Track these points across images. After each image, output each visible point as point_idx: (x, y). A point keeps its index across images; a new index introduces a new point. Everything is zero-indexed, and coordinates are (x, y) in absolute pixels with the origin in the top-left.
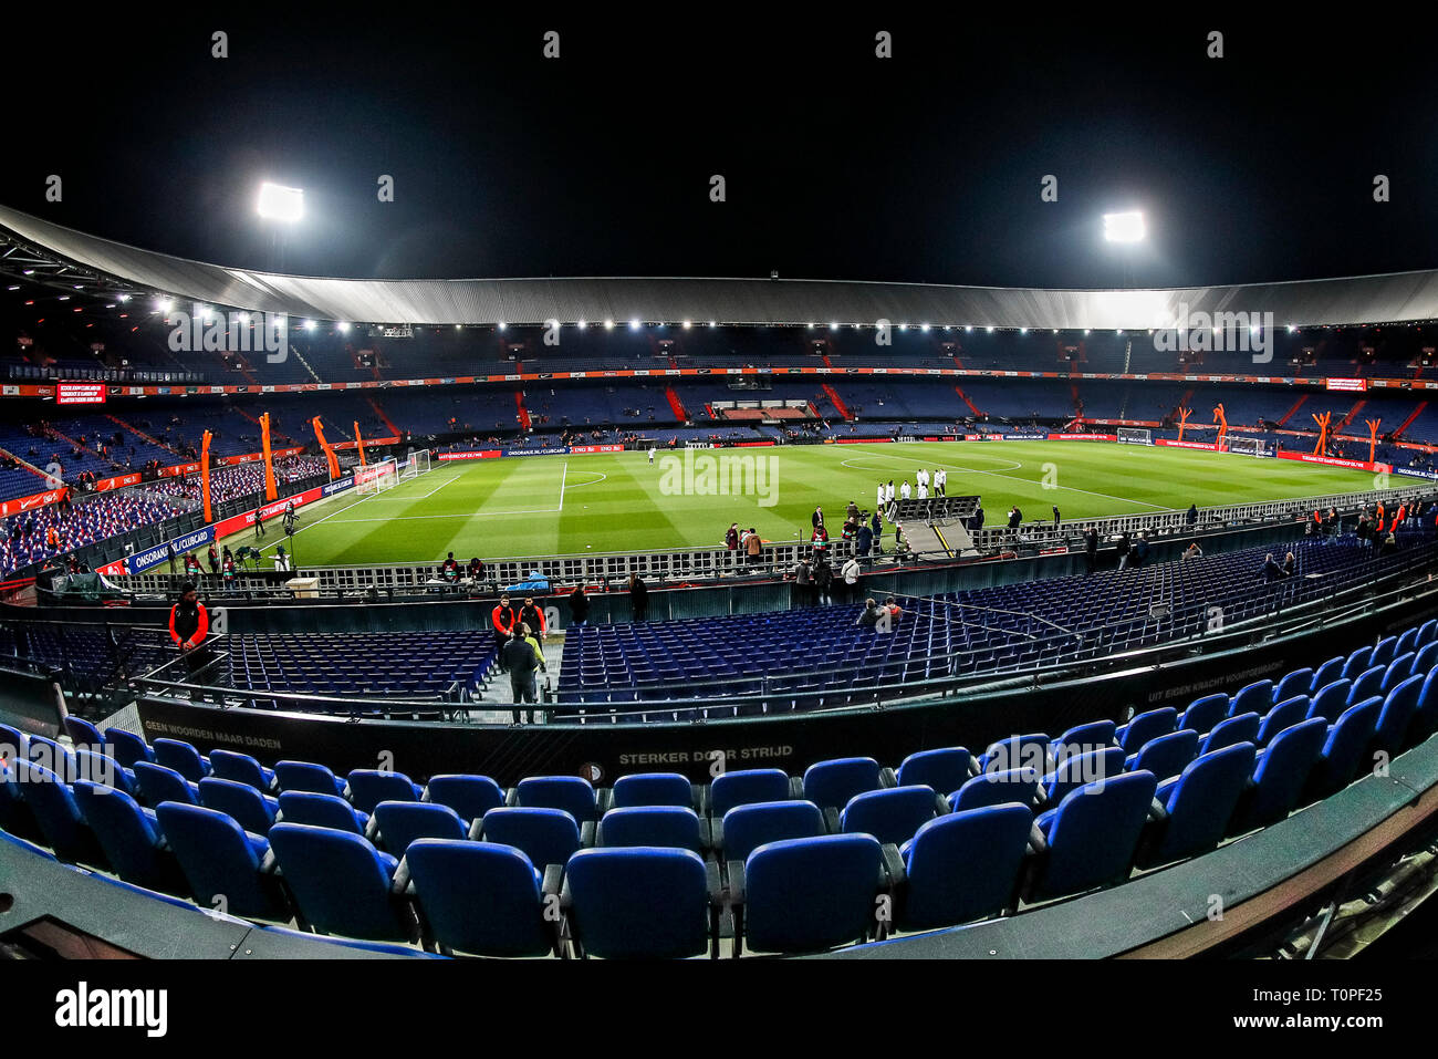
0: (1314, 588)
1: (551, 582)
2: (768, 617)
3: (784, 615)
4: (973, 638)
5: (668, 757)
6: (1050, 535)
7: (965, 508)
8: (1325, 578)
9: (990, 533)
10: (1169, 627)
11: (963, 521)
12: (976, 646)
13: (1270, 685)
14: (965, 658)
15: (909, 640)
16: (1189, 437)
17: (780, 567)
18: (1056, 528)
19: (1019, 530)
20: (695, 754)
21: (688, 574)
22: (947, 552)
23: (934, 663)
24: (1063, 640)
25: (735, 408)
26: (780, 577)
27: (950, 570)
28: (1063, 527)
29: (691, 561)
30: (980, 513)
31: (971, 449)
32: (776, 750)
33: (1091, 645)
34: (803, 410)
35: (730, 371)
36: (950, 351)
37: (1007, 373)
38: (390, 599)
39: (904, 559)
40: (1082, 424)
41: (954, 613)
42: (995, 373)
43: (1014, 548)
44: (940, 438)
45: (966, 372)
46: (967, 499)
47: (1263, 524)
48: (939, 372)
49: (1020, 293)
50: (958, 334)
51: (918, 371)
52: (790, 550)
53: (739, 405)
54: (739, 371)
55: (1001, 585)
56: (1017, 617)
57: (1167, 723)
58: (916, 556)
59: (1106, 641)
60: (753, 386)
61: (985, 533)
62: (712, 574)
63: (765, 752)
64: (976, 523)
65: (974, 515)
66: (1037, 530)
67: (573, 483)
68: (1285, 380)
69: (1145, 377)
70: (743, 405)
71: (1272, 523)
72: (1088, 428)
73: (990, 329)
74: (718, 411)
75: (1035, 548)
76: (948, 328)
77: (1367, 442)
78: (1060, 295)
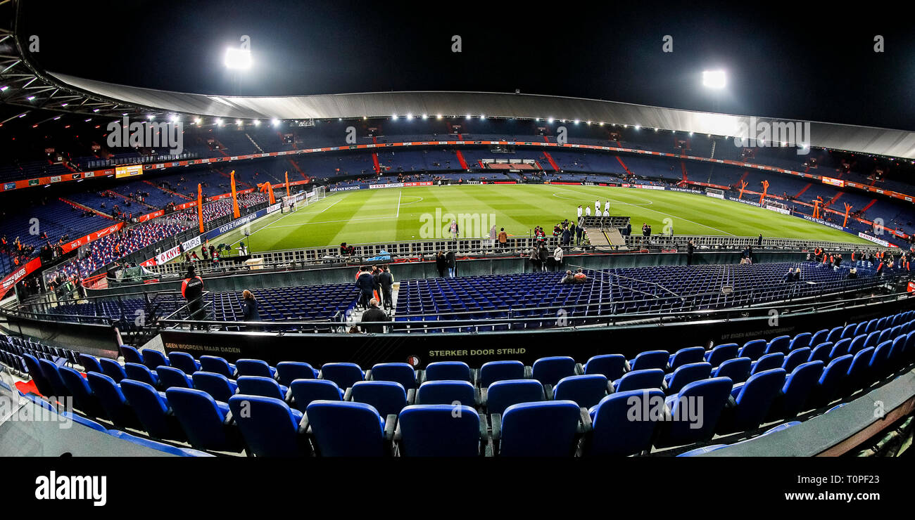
0: (810, 290)
1: (392, 256)
2: (512, 277)
3: (520, 276)
4: (625, 295)
5: (456, 353)
6: (667, 242)
7: (621, 223)
8: (817, 285)
9: (634, 238)
10: (732, 299)
11: (620, 230)
12: (626, 299)
13: (789, 339)
14: (620, 305)
15: (589, 293)
16: (745, 197)
17: (519, 250)
18: (671, 238)
19: (650, 238)
20: (472, 351)
21: (468, 252)
22: (611, 247)
23: (603, 307)
24: (674, 300)
25: (495, 163)
26: (519, 255)
27: (613, 256)
28: (675, 239)
29: (470, 245)
30: (630, 226)
31: (625, 191)
32: (516, 350)
33: (689, 304)
34: (533, 165)
35: (492, 143)
36: (614, 138)
37: (646, 152)
38: (303, 268)
39: (587, 248)
40: (686, 183)
41: (614, 280)
42: (639, 151)
43: (648, 247)
44: (608, 184)
45: (623, 150)
46: (623, 218)
47: (784, 250)
48: (608, 148)
49: (655, 109)
50: (619, 129)
51: (597, 147)
52: (524, 240)
53: (497, 161)
54: (497, 143)
55: (640, 267)
56: (649, 285)
57: (732, 352)
58: (594, 247)
59: (698, 303)
60: (505, 151)
61: (632, 238)
62: (481, 252)
63: (510, 351)
64: (627, 232)
65: (626, 227)
66: (660, 238)
67: (404, 203)
68: (799, 174)
69: (722, 162)
70: (500, 161)
71: (789, 250)
72: (690, 186)
73: (637, 127)
74: (485, 164)
75: (659, 248)
76: (614, 125)
77: (843, 215)
78: (677, 112)
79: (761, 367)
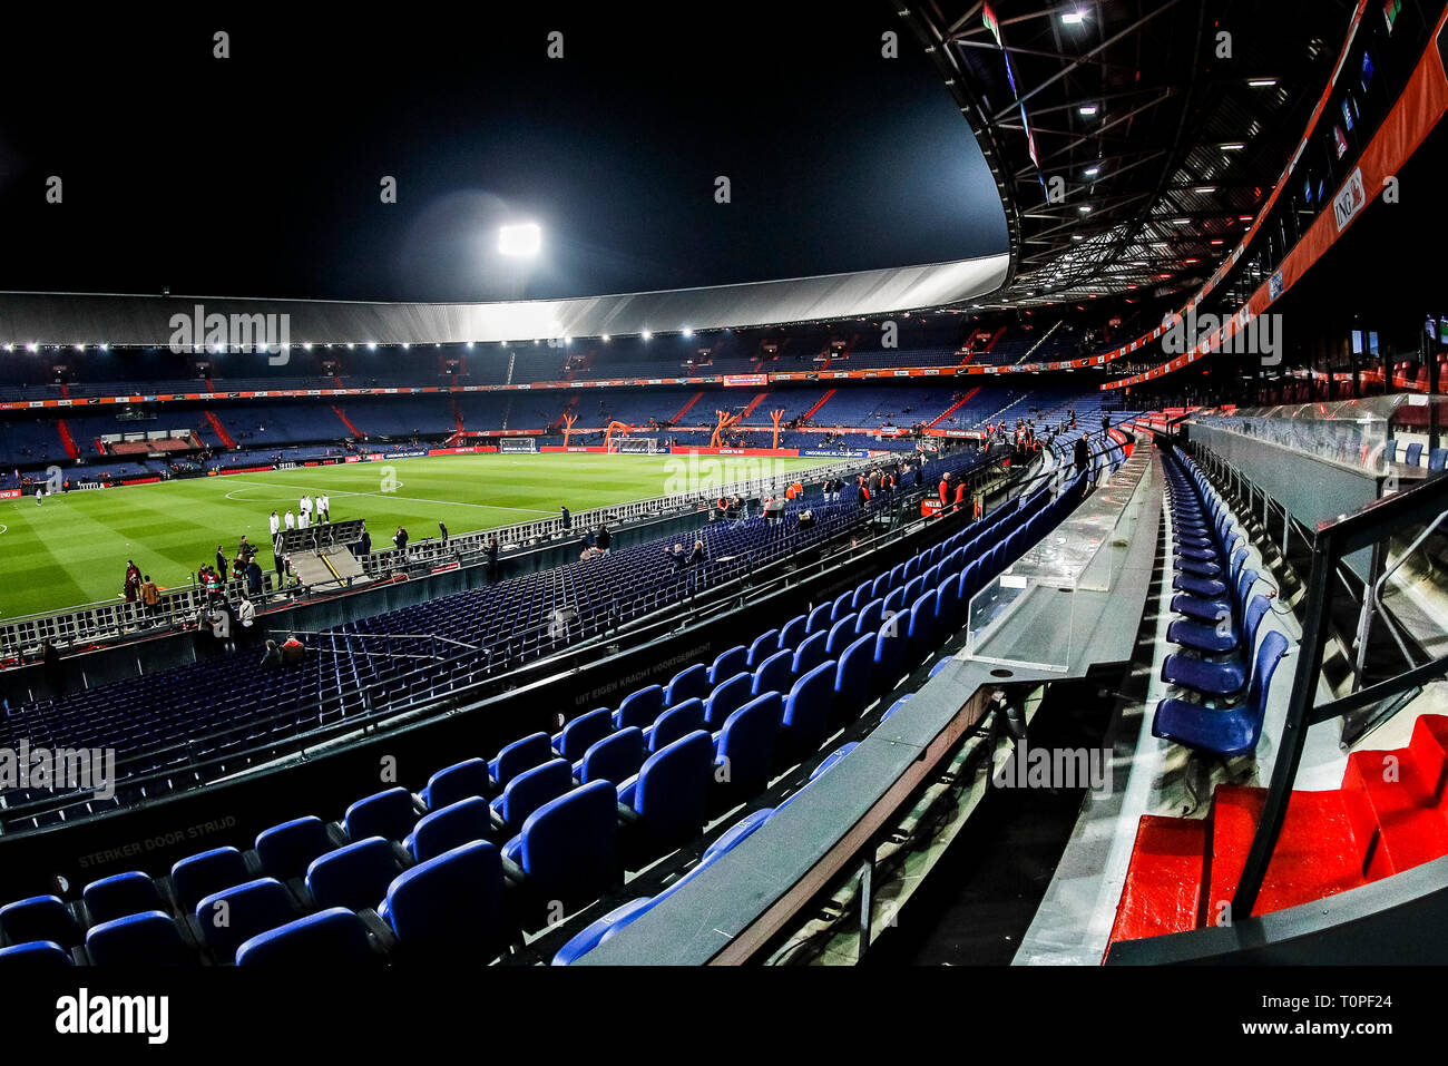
0: (728, 570)
2: (176, 673)
3: (191, 669)
4: (379, 668)
5: (121, 851)
6: (439, 552)
7: (349, 533)
8: (738, 559)
9: (378, 556)
10: (578, 628)
11: (350, 547)
12: (384, 677)
13: (703, 669)
14: (377, 691)
15: (316, 679)
16: (577, 441)
17: (179, 616)
18: (445, 544)
19: (407, 551)
20: (146, 842)
21: (92, 634)
22: (338, 581)
23: (347, 700)
24: (471, 657)
25: (123, 442)
26: (180, 627)
27: (344, 601)
28: (452, 543)
29: (95, 619)
30: (366, 536)
31: (352, 469)
32: (220, 823)
33: (501, 658)
34: (186, 440)
35: (118, 400)
36: (330, 370)
37: (387, 391)
39: (298, 593)
40: (463, 438)
41: (356, 644)
42: (374, 391)
43: (405, 570)
44: (320, 462)
45: (345, 392)
46: (352, 524)
47: (661, 516)
48: (319, 392)
49: (405, 308)
50: (341, 352)
51: (299, 393)
52: (185, 596)
53: (127, 438)
54: (126, 400)
55: (398, 609)
56: (419, 640)
57: (602, 725)
58: (308, 589)
59: (517, 651)
60: (140, 416)
61: (374, 558)
62: (116, 631)
63: (210, 826)
64: (362, 548)
65: (360, 540)
66: (425, 548)
68: (678, 381)
69: (529, 387)
70: (131, 438)
71: (671, 515)
72: (470, 441)
73: (372, 346)
74: (107, 446)
75: (425, 567)
76: (330, 346)
77: (769, 430)
78: (443, 308)
79: (664, 736)
